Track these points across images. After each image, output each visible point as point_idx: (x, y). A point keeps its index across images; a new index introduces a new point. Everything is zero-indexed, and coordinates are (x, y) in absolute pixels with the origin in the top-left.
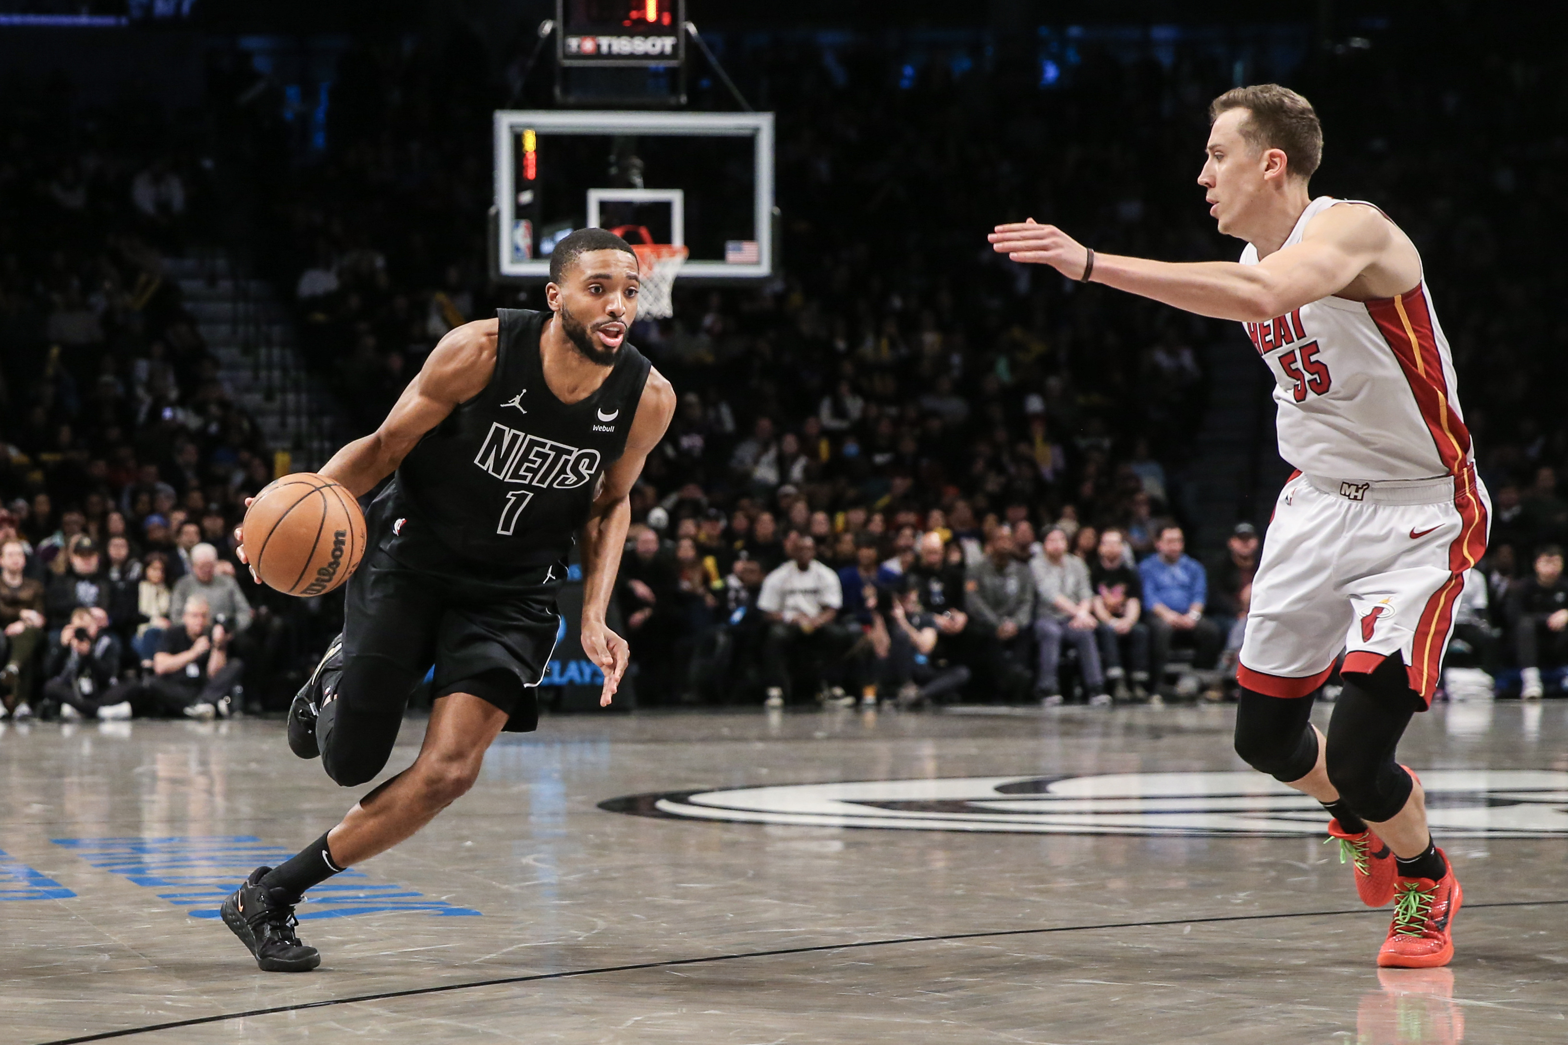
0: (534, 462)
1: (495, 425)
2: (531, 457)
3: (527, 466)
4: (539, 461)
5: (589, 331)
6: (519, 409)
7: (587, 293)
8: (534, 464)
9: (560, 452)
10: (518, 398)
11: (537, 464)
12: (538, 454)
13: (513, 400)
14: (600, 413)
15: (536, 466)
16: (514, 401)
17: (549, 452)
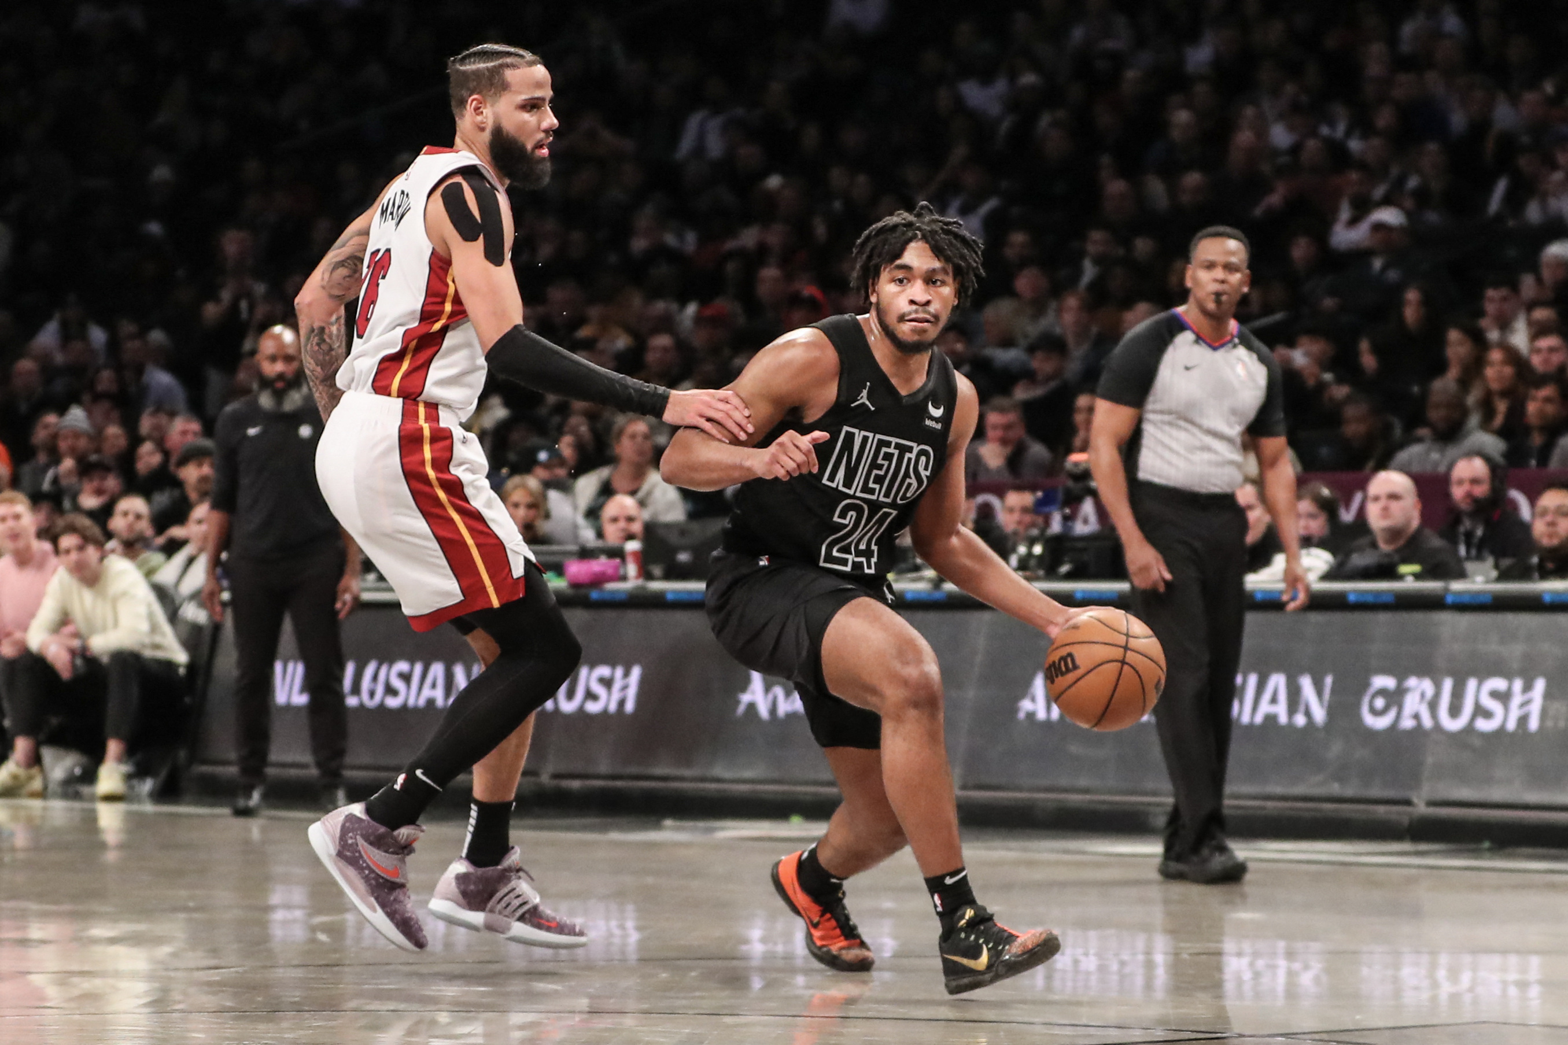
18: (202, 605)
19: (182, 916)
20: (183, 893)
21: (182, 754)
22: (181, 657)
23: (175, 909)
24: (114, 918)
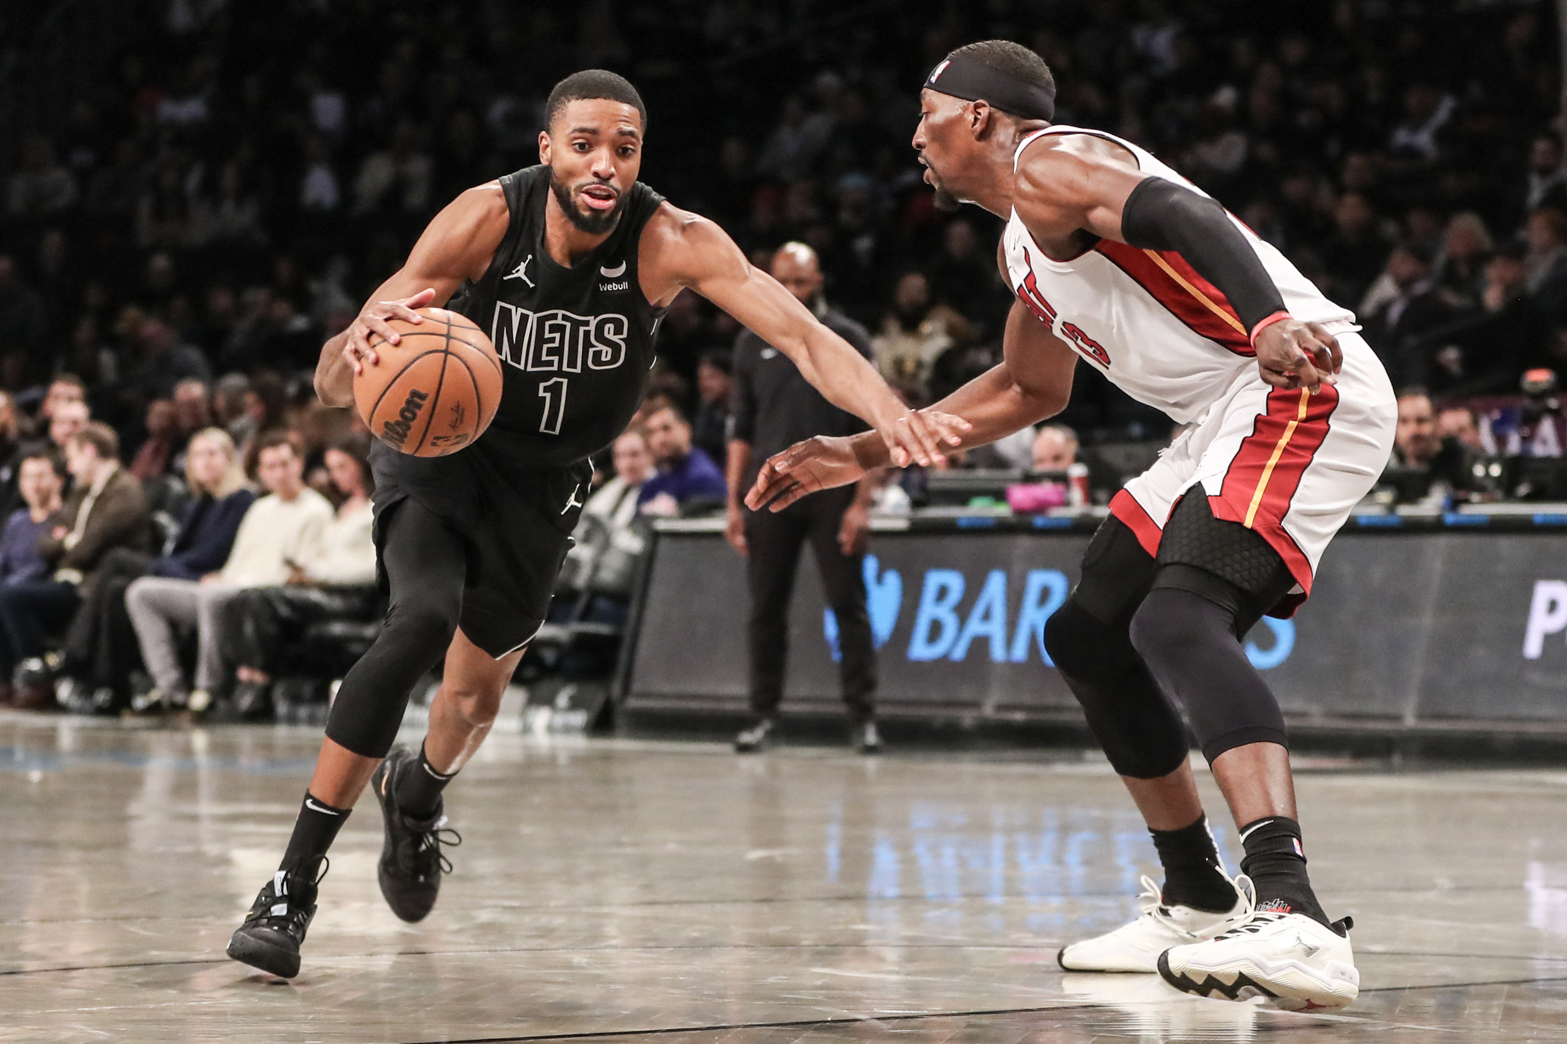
0: (552, 340)
1: (499, 304)
2: (547, 335)
3: (548, 348)
4: (557, 335)
5: (573, 193)
6: (525, 281)
7: (570, 148)
8: (554, 342)
9: (576, 324)
10: (522, 267)
11: (557, 340)
12: (553, 328)
13: (517, 269)
14: (603, 271)
15: (556, 344)
16: (519, 270)
17: (564, 323)
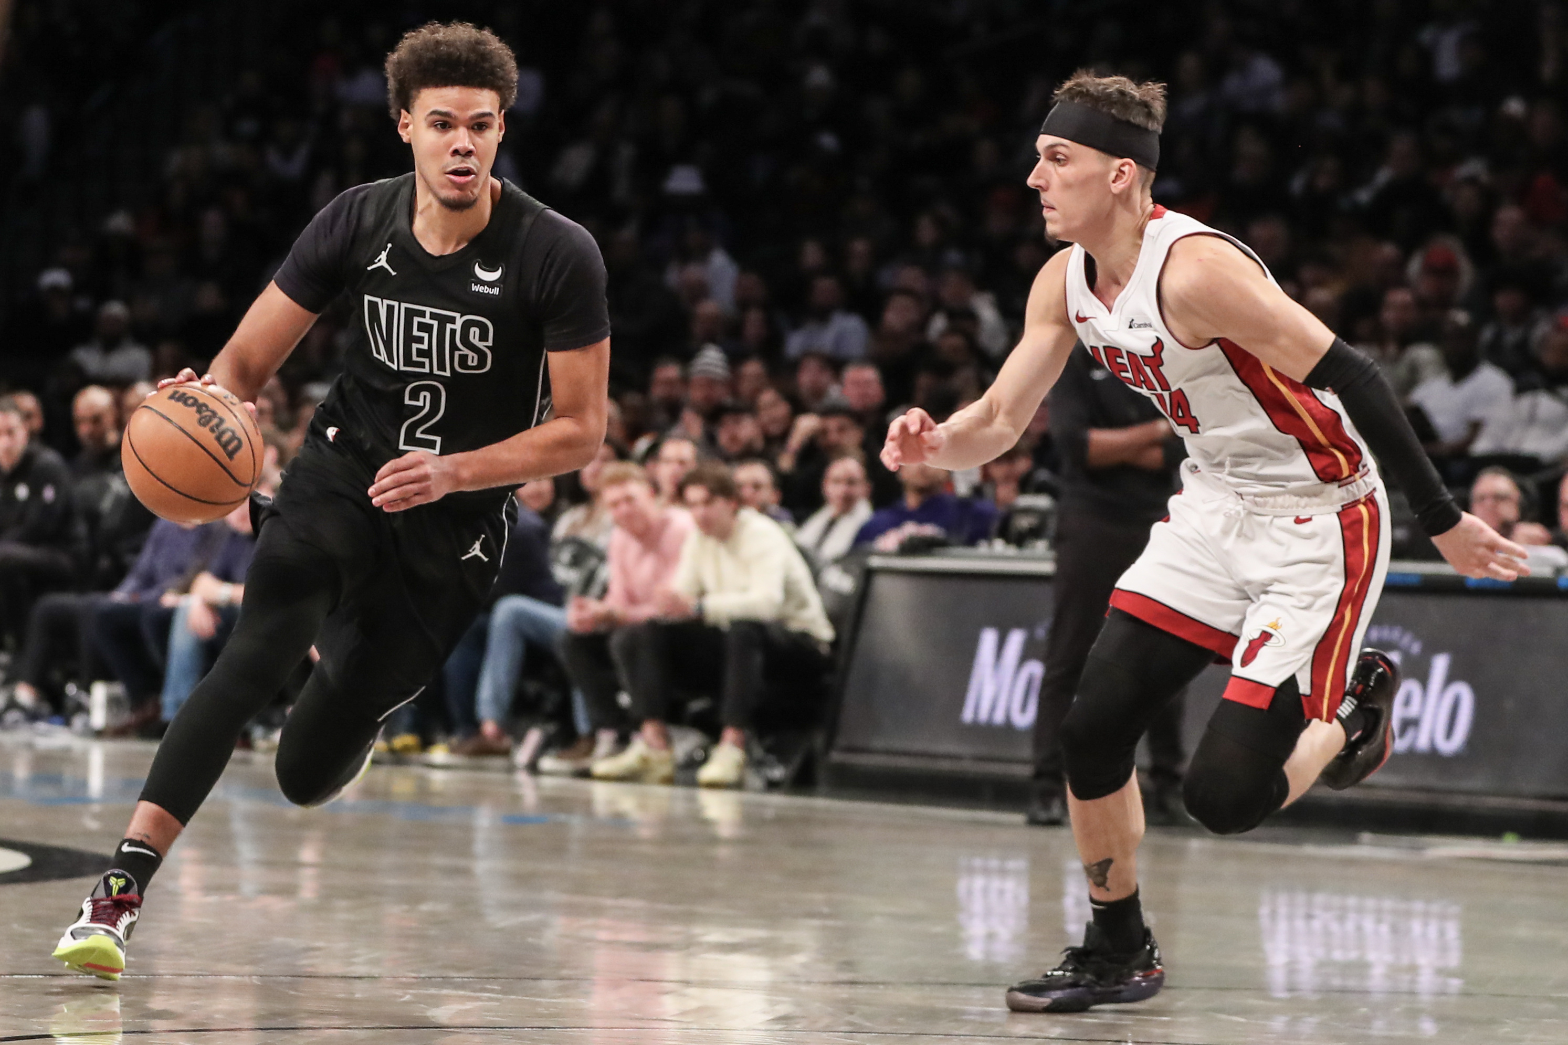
18: (846, 570)
19: (816, 922)
20: (819, 897)
21: (819, 740)
22: (824, 632)
23: (811, 915)
24: (731, 922)
